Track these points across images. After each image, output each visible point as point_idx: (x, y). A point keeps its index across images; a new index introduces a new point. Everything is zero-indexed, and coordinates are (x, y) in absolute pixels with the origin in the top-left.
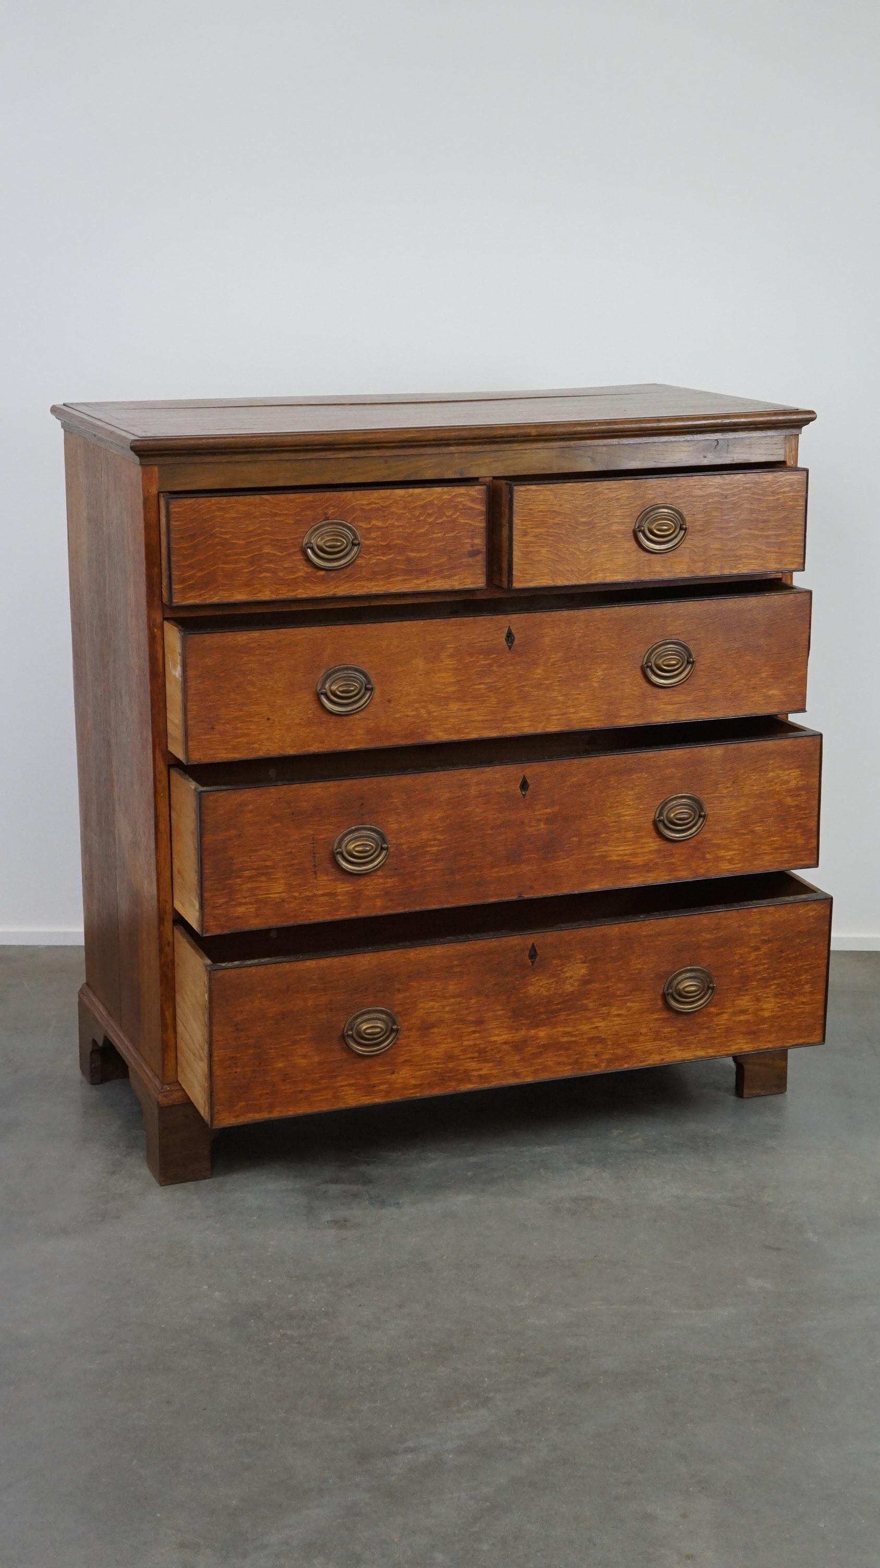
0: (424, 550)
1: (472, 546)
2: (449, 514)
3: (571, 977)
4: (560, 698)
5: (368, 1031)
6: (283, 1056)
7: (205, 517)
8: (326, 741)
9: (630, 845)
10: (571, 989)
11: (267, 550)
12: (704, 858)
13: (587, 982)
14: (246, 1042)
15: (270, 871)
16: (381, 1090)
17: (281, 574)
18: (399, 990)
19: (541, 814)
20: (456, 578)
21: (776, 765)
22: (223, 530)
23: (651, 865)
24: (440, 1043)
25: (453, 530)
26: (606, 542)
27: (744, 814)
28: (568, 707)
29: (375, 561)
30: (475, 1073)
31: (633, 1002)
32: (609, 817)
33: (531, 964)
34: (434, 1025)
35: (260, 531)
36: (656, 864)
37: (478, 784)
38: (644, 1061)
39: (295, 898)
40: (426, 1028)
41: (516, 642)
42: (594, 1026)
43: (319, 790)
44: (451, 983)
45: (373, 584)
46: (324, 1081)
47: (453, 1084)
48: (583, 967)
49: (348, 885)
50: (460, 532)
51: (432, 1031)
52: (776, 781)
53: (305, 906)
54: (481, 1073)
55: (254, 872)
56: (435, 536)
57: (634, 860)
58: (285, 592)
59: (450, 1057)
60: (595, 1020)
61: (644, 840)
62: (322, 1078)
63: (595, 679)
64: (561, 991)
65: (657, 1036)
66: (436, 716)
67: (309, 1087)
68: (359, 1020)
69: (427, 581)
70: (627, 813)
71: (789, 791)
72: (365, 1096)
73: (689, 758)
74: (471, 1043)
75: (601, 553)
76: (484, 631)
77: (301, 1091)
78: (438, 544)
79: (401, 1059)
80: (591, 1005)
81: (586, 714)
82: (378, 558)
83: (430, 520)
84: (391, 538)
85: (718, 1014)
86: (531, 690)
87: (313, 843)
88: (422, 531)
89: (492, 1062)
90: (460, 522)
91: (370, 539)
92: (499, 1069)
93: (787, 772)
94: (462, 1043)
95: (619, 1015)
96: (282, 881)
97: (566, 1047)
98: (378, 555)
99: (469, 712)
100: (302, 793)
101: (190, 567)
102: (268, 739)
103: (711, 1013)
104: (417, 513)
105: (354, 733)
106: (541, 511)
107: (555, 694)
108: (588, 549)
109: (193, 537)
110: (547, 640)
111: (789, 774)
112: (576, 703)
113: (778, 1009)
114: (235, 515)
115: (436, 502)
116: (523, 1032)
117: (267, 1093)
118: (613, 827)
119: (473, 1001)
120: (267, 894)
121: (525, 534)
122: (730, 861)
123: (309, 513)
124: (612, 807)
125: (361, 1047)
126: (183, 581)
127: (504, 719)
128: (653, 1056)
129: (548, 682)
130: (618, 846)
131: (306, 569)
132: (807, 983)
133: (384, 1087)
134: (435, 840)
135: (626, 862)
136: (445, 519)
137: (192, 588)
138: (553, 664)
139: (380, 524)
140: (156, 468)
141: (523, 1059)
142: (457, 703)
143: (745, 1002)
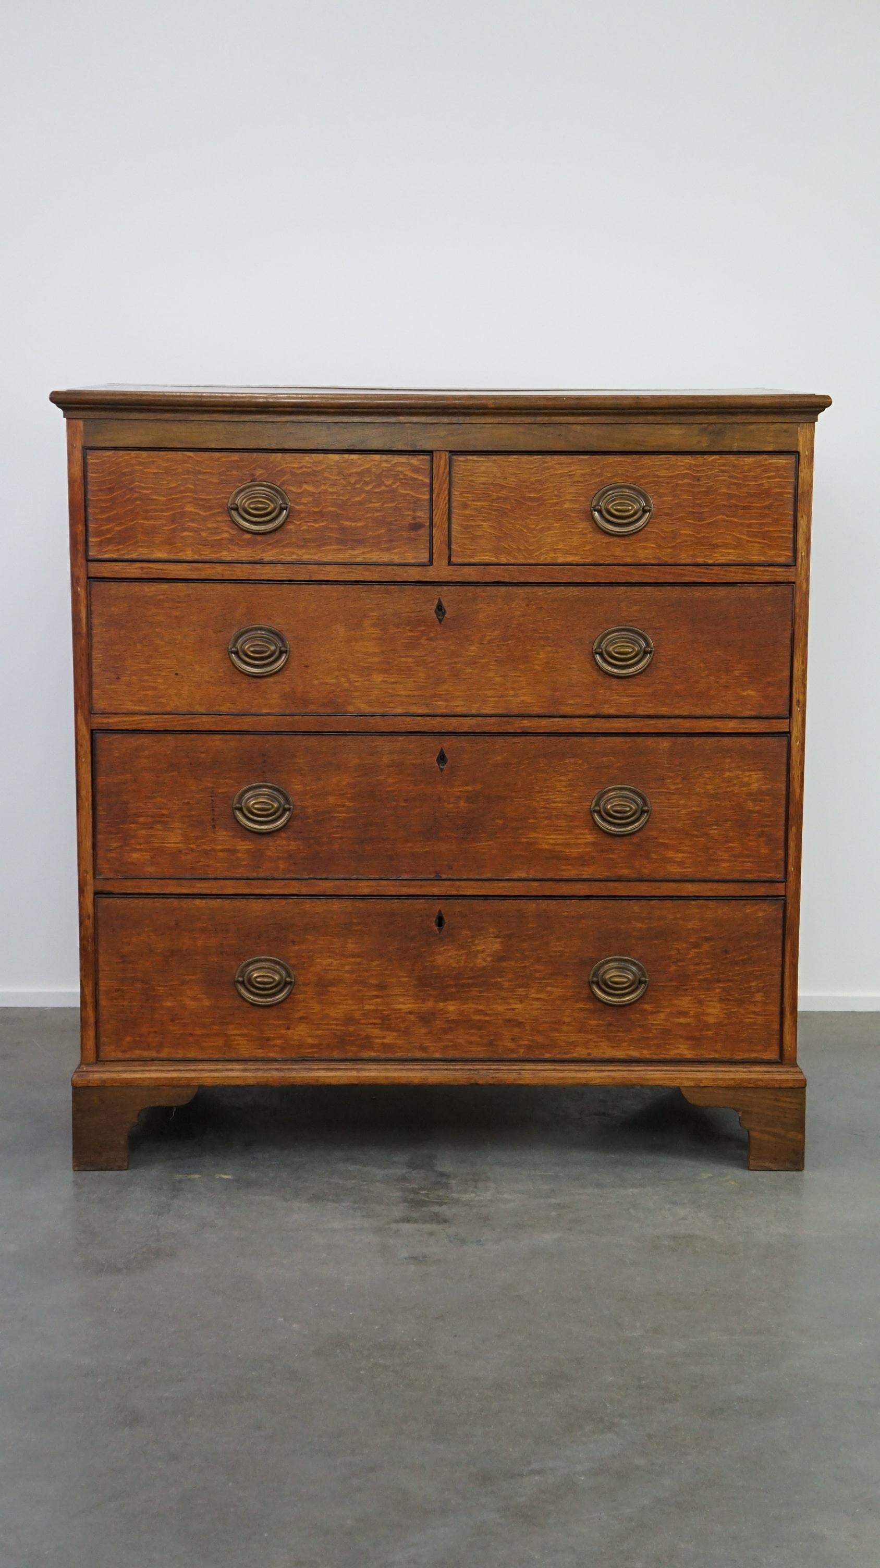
0: (360, 520)
1: (414, 518)
2: (388, 483)
3: (483, 951)
4: (498, 679)
5: (259, 980)
6: (171, 995)
7: (124, 471)
8: (238, 703)
9: (562, 834)
10: (484, 964)
11: (189, 508)
12: (648, 858)
13: (502, 959)
14: (133, 975)
15: (166, 819)
16: (274, 1046)
17: (204, 535)
18: (294, 942)
19: (461, 791)
20: (395, 551)
21: (734, 764)
22: (143, 485)
23: (587, 858)
24: (339, 1004)
25: (392, 501)
26: (558, 521)
27: (696, 814)
28: (507, 689)
29: (305, 527)
30: (377, 1041)
31: (553, 986)
32: (538, 802)
33: (438, 932)
34: (332, 983)
35: (182, 488)
36: (593, 858)
37: (391, 752)
38: (568, 1053)
39: (192, 850)
40: (323, 985)
41: (447, 616)
42: (510, 1007)
43: (218, 743)
44: (350, 941)
45: (304, 551)
46: (215, 1027)
47: (354, 1049)
48: (496, 942)
49: (248, 843)
50: (400, 503)
51: (330, 989)
52: (735, 782)
53: (202, 860)
54: (386, 1041)
55: (150, 819)
56: (370, 505)
57: (567, 850)
58: (207, 553)
59: (349, 1020)
60: (511, 1001)
61: (577, 831)
62: (213, 1023)
63: (537, 662)
64: (471, 965)
65: (582, 1028)
66: (357, 687)
67: (199, 1031)
68: (251, 967)
69: (363, 553)
70: (558, 799)
71: (749, 794)
72: (259, 1049)
73: (630, 748)
74: (372, 1007)
75: (552, 532)
76: (412, 602)
77: (191, 1035)
78: (376, 515)
79: (298, 1015)
80: (506, 985)
81: (528, 699)
82: (309, 524)
83: (367, 489)
84: (324, 505)
85: (652, 1013)
86: (464, 668)
87: (211, 797)
88: (357, 499)
89: (396, 1031)
90: (399, 492)
91: (301, 505)
92: (405, 1040)
93: (747, 773)
94: (363, 1007)
95: (538, 999)
96: (179, 832)
97: (480, 1026)
98: (308, 522)
99: (394, 686)
100: (200, 744)
101: (109, 520)
102: (176, 695)
103: (645, 1010)
104: (352, 480)
105: (268, 696)
106: (483, 484)
107: (491, 674)
108: (537, 526)
109: (111, 490)
110: (481, 616)
111: (750, 776)
112: (515, 686)
113: (724, 1015)
114: (155, 471)
115: (374, 470)
116: (430, 1004)
117: (155, 1032)
118: (543, 813)
119: (374, 964)
120: (163, 843)
121: (465, 506)
122: (681, 864)
123: (235, 472)
124: (541, 792)
125: (254, 996)
126: (99, 534)
127: (433, 696)
128: (578, 1049)
129: (483, 661)
130: (547, 834)
131: (231, 531)
132: (758, 991)
133: (279, 1042)
134: (344, 806)
135: (558, 852)
136: (383, 488)
137: (109, 541)
138: (489, 642)
139: (310, 488)
140: (81, 423)
141: (430, 1032)
142: (381, 675)
143: (685, 1002)
